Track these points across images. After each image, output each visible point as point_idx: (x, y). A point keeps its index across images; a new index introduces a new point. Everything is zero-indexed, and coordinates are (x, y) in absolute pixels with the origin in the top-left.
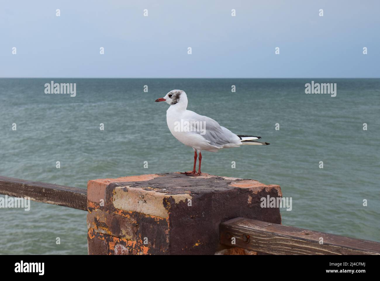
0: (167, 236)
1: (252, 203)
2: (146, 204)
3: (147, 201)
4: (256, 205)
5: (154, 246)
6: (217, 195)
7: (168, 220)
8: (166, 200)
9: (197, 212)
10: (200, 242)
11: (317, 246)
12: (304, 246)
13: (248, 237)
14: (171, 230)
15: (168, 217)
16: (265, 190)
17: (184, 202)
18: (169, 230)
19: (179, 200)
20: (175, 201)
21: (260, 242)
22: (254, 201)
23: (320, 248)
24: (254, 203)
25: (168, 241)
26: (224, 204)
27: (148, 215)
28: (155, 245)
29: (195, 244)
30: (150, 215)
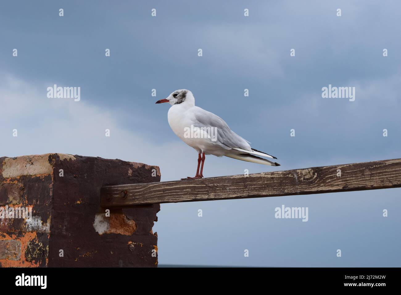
0: (51, 190)
1: (132, 176)
2: (33, 166)
3: (34, 163)
4: (136, 178)
5: (38, 203)
6: (99, 161)
7: (52, 175)
8: (51, 157)
9: (80, 173)
10: (82, 200)
11: (185, 183)
12: (174, 187)
13: (126, 192)
14: (54, 183)
15: (53, 172)
16: (145, 167)
17: (68, 160)
18: (53, 183)
19: (63, 158)
20: (59, 158)
21: (136, 194)
22: (134, 174)
23: (188, 185)
24: (134, 176)
25: (51, 194)
26: (106, 170)
27: (34, 175)
28: (39, 201)
29: (77, 202)
30: (36, 175)
